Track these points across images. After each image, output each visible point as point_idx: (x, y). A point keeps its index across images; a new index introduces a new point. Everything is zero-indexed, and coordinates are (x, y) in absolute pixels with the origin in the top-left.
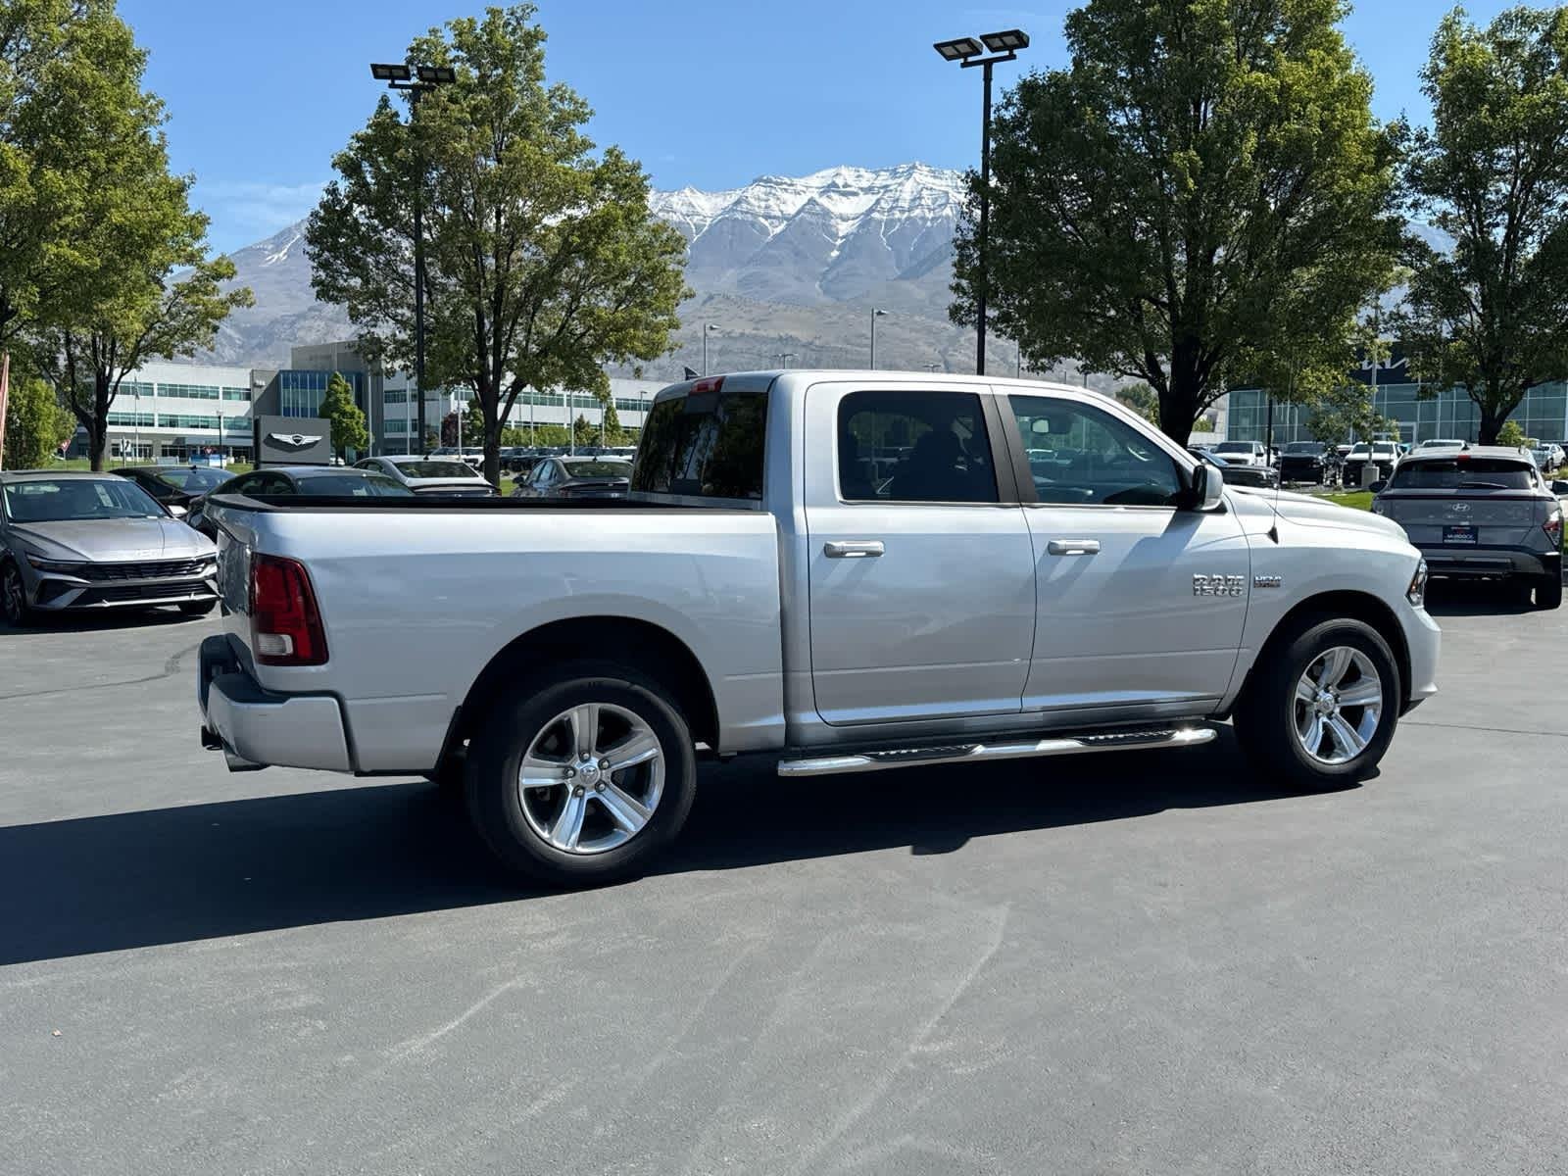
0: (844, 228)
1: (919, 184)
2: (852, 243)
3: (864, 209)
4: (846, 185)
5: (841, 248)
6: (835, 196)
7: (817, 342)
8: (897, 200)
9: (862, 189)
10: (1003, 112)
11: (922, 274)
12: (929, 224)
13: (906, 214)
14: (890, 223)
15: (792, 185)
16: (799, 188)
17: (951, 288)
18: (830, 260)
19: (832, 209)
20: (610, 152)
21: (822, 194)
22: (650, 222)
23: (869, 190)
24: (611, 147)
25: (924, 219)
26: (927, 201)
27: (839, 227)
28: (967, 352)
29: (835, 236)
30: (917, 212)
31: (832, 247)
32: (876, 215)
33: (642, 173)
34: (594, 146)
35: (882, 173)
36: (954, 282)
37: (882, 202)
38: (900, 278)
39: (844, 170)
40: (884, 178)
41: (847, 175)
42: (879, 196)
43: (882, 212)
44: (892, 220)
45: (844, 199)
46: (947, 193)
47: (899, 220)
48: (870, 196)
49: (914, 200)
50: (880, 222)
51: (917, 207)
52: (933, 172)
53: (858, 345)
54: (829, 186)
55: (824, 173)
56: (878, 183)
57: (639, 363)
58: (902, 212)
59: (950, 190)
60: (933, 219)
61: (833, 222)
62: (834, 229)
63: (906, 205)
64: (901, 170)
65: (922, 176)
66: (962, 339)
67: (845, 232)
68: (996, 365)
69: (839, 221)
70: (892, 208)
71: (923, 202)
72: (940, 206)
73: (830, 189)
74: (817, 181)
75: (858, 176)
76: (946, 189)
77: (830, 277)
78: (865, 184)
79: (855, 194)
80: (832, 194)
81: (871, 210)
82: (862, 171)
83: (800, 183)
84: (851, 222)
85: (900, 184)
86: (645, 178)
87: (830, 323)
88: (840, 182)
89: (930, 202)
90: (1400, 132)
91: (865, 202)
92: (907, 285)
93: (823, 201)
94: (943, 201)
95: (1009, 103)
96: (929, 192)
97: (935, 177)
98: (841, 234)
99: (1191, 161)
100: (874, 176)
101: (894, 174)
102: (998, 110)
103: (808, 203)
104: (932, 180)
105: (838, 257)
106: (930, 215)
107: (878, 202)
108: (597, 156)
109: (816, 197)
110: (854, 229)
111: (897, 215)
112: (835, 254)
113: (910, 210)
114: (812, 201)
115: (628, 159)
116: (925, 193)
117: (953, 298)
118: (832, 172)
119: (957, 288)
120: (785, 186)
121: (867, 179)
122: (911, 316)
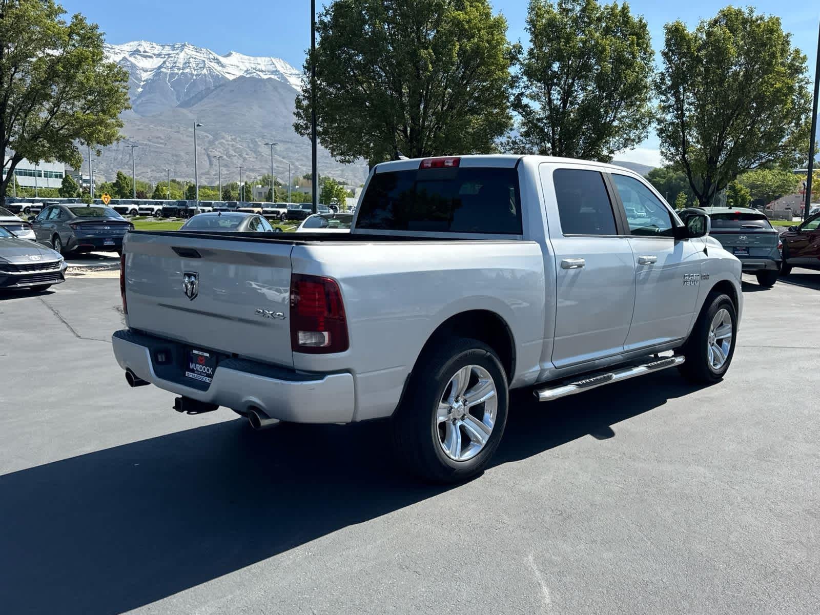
0: (145, 76)
1: (188, 55)
2: (150, 85)
3: (156, 66)
4: (145, 52)
5: (143, 87)
6: (139, 57)
7: (132, 140)
8: (175, 63)
9: (154, 54)
10: (323, 18)
11: (193, 105)
12: (194, 77)
13: (181, 71)
14: (172, 75)
15: (112, 49)
16: (117, 51)
17: (294, 114)
18: (137, 93)
19: (137, 64)
20: (76, 17)
21: (131, 55)
22: (105, 61)
23: (159, 55)
24: (77, 13)
25: (192, 75)
26: (193, 65)
27: (142, 75)
28: (221, 150)
29: (140, 80)
30: (188, 70)
31: (138, 86)
32: (163, 70)
33: (99, 32)
34: (66, 12)
35: (166, 47)
36: (296, 111)
37: (167, 63)
38: (180, 106)
39: (143, 43)
40: (167, 50)
41: (145, 46)
42: (165, 59)
43: (167, 68)
44: (173, 74)
45: (144, 59)
46: (204, 61)
47: (177, 74)
48: (159, 59)
49: (186, 63)
50: (166, 74)
51: (187, 67)
52: (196, 49)
53: (158, 143)
54: (135, 51)
55: (132, 43)
56: (164, 52)
57: (100, 147)
58: (179, 69)
59: (206, 60)
60: (196, 75)
61: (138, 72)
62: (139, 76)
63: (181, 66)
64: (177, 46)
65: (189, 51)
66: (217, 143)
67: (145, 79)
68: (236, 158)
69: (141, 71)
70: (173, 67)
71: (191, 65)
72: (201, 68)
73: (135, 53)
74: (128, 47)
75: (152, 47)
76: (204, 59)
77: (138, 103)
78: (156, 52)
79: (151, 57)
80: (136, 56)
81: (160, 67)
82: (154, 45)
83: (117, 48)
84: (149, 73)
85: (177, 54)
86: (101, 35)
87: (139, 129)
88: (141, 49)
89: (194, 65)
90: (519, 49)
91: (157, 62)
92: (185, 111)
93: (132, 59)
94: (202, 65)
95: (327, 13)
96: (194, 60)
97: (197, 51)
98: (143, 79)
99: (430, 54)
100: (162, 48)
101: (173, 48)
102: (320, 16)
103: (122, 60)
104: (195, 53)
105: (142, 92)
106: (195, 73)
107: (164, 62)
108: (67, 19)
109: (127, 56)
110: (151, 77)
111: (176, 71)
112: (140, 90)
113: (183, 69)
114: (124, 59)
115: (89, 23)
116: (191, 60)
117: (295, 120)
118: (136, 43)
119: (298, 115)
120: (107, 49)
121: (157, 49)
122: (187, 128)
